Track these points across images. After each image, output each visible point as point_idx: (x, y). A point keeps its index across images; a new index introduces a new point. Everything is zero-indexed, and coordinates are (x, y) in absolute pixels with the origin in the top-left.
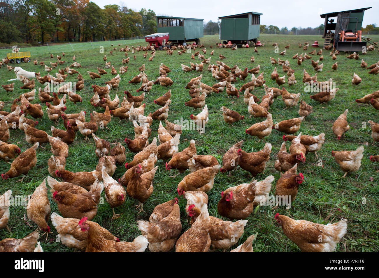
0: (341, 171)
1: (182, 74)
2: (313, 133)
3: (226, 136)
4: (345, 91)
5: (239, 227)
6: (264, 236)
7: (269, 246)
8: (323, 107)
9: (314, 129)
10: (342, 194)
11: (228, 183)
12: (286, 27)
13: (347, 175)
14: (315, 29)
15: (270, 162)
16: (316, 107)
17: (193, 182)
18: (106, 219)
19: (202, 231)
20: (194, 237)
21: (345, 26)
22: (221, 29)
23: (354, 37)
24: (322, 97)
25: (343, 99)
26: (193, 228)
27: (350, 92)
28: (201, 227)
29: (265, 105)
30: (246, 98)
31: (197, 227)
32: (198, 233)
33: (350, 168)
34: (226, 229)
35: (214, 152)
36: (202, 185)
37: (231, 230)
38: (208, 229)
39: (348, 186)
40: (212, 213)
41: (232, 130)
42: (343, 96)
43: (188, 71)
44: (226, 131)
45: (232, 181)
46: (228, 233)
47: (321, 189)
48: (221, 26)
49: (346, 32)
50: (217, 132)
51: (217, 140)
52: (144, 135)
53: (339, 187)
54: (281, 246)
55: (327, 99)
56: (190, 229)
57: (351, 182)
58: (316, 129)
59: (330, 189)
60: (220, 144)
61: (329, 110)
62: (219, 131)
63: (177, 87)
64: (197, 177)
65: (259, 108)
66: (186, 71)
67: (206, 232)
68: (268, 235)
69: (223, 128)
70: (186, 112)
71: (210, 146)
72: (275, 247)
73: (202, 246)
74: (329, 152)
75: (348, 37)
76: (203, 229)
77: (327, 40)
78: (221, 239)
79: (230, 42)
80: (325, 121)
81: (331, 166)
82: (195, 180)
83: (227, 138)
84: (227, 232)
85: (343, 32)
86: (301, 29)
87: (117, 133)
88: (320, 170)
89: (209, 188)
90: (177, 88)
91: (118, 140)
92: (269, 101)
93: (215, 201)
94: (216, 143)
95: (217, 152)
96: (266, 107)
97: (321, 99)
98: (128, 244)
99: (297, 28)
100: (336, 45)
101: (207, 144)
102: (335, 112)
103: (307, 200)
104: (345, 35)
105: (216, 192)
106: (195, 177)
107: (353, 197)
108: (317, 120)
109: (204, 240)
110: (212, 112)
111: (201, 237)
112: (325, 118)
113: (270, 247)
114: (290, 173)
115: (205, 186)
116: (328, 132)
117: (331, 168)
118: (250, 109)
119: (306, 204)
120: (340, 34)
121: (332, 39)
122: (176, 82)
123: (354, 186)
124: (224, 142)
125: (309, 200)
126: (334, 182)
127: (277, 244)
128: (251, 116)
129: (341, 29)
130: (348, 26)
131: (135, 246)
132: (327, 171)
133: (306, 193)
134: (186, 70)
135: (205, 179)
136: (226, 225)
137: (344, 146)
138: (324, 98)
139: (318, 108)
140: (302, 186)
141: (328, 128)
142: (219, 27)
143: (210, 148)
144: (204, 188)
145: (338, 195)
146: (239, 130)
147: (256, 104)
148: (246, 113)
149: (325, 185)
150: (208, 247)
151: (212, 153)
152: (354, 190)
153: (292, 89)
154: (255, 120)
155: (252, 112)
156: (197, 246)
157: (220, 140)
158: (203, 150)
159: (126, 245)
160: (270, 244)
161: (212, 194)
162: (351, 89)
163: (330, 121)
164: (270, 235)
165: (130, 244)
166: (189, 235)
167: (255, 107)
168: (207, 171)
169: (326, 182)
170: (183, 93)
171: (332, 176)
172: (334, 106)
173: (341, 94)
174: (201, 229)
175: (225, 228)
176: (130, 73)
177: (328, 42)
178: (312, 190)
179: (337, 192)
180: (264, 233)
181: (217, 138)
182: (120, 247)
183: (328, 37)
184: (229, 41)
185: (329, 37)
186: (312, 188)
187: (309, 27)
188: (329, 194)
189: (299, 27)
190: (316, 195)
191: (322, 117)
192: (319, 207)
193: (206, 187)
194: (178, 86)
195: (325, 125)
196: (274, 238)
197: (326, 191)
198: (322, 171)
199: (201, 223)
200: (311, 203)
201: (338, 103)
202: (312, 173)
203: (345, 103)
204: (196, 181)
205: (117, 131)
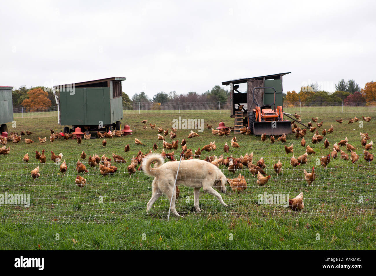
12: (143, 93)
14: (203, 95)
21: (260, 99)
22: (60, 107)
23: (274, 115)
48: (59, 102)
49: (262, 108)
75: (267, 115)
77: (238, 120)
79: (78, 128)
85: (259, 108)
86: (175, 96)
99: (166, 95)
100: (253, 128)
104: (261, 112)
120: (255, 110)
121: (244, 118)
129: (255, 104)
130: (263, 98)
142: (57, 102)
177: (240, 124)
183: (238, 116)
184: (76, 127)
185: (240, 116)
187: (192, 91)
189: (171, 93)
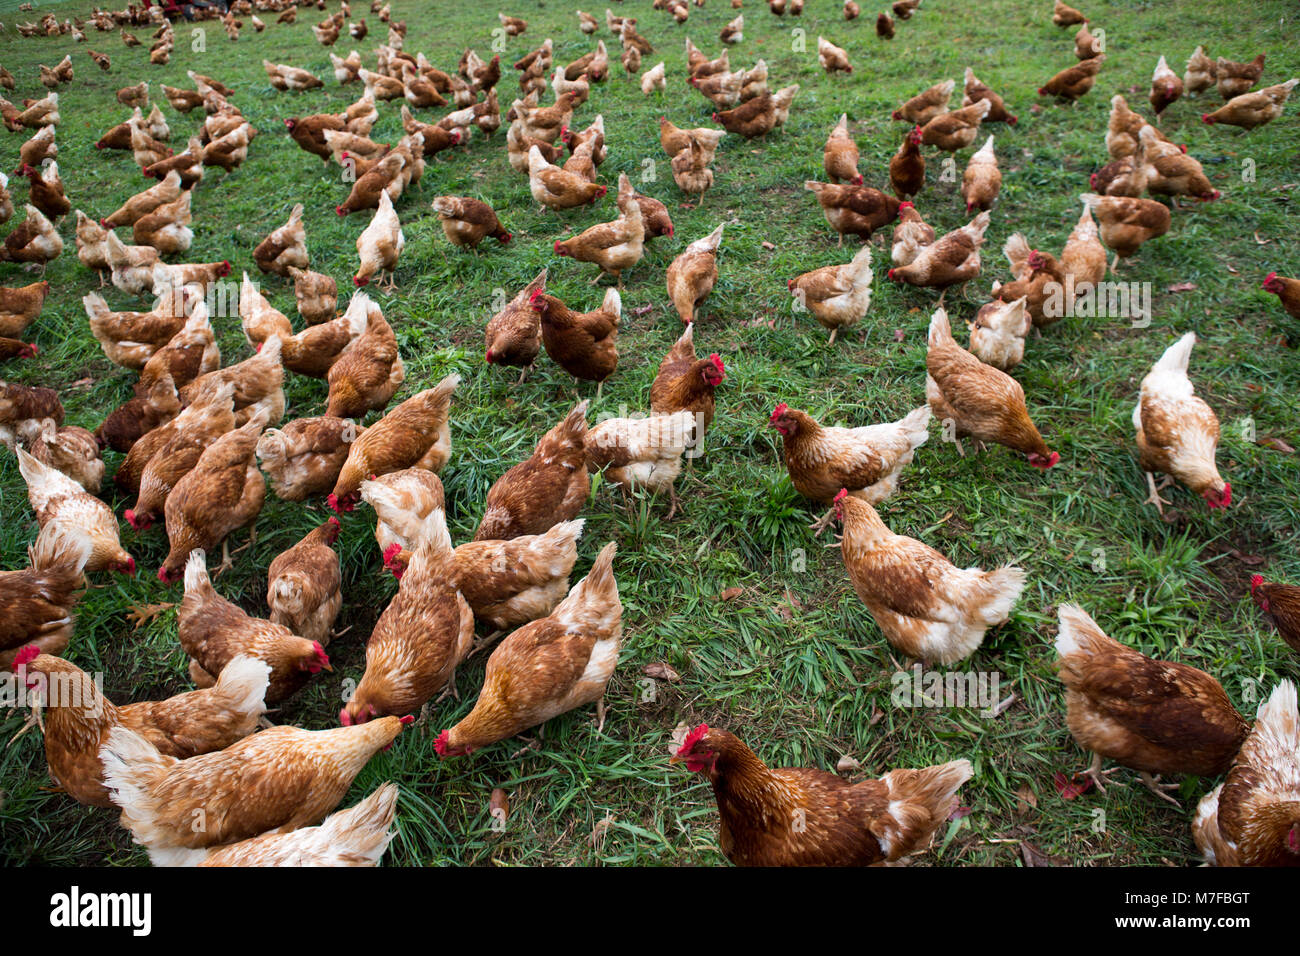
0: (822, 329)
1: (287, 102)
2: (734, 234)
3: (472, 284)
4: (810, 95)
5: (561, 545)
6: (634, 558)
7: (652, 582)
8: (754, 152)
9: (735, 220)
10: (828, 390)
11: (501, 429)
13: (839, 338)
15: (621, 339)
16: (734, 153)
17: (391, 454)
18: (110, 641)
19: (436, 590)
20: (414, 614)
24: (748, 120)
25: (807, 119)
26: (406, 588)
27: (823, 96)
28: (431, 580)
29: (581, 165)
30: (515, 151)
31: (417, 584)
32: (425, 600)
33: (843, 317)
34: (520, 560)
35: (441, 344)
36: (421, 455)
37: (537, 559)
38: (454, 580)
39: (842, 366)
40: (467, 529)
41: (489, 261)
42: (807, 111)
43: (309, 88)
44: (470, 269)
45: (512, 419)
46: (529, 569)
47: (773, 389)
50: (441, 276)
51: (446, 303)
52: (189, 335)
53: (822, 374)
54: (684, 574)
55: (763, 125)
56: (398, 595)
57: (848, 353)
58: (740, 219)
59: (797, 383)
60: (458, 315)
61: (773, 156)
62: (448, 272)
63: (278, 147)
64: (397, 432)
65: (563, 180)
66: (302, 89)
67: (449, 589)
68: (643, 550)
69: (459, 259)
70: (327, 230)
71: (425, 325)
72: (668, 580)
73: (447, 633)
74: (784, 279)
76: (436, 583)
78: (514, 594)
80: (764, 190)
81: (794, 321)
82: (397, 445)
83: (477, 292)
84: (524, 567)
87: (84, 343)
88: (765, 335)
89: (442, 458)
90: (281, 153)
91: (93, 367)
92: (590, 153)
93: (469, 493)
94: (444, 313)
95: (452, 341)
96: (586, 172)
97: (748, 126)
98: (202, 698)
101: (416, 322)
102: (790, 159)
103: (739, 427)
105: (467, 463)
106: (391, 433)
107: (859, 392)
108: (742, 192)
109: (450, 615)
110: (415, 217)
111: (437, 609)
112: (764, 183)
113: (655, 584)
114: (680, 356)
115: (428, 455)
116: (777, 224)
117: (793, 325)
118: (536, 187)
119: (738, 439)
122: (273, 130)
123: (857, 362)
124: (470, 303)
125: (746, 426)
126: (807, 363)
127: (672, 569)
128: (544, 207)
131: (227, 694)
132: (784, 336)
133: (735, 408)
134: (299, 84)
135: (425, 431)
136: (516, 550)
137: (823, 258)
138: (754, 122)
139: (741, 156)
140: (722, 391)
141: (774, 212)
143: (427, 333)
144: (427, 461)
145: (821, 395)
146: (511, 260)
147: (551, 166)
148: (525, 201)
149: (783, 376)
150: (469, 631)
151: (436, 347)
152: (859, 375)
153: (659, 107)
154: (558, 220)
155: (547, 195)
156: (431, 638)
157: (454, 300)
158: (404, 343)
159: (194, 702)
160: (652, 577)
161: (457, 472)
162: (826, 86)
163: (777, 191)
164: (650, 549)
165: (207, 696)
166: (400, 613)
167: (552, 177)
168: (421, 405)
169: (785, 368)
170: (306, 167)
171: (798, 346)
172: (783, 144)
173: (802, 106)
174: (433, 585)
175: (516, 559)
176: (87, 117)
178: (749, 396)
179: (816, 387)
180: (630, 550)
181: (444, 295)
182: (173, 717)
186: (747, 390)
188: (796, 399)
190: (763, 409)
191: (753, 180)
192: (774, 438)
193: (434, 456)
194: (283, 144)
195: (765, 204)
196: (663, 556)
197: (788, 393)
198: (772, 337)
199: (427, 569)
200: (751, 435)
201: (794, 135)
202: (743, 349)
203: (814, 131)
204: (399, 445)
205: (82, 338)
